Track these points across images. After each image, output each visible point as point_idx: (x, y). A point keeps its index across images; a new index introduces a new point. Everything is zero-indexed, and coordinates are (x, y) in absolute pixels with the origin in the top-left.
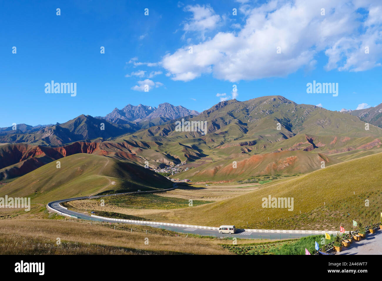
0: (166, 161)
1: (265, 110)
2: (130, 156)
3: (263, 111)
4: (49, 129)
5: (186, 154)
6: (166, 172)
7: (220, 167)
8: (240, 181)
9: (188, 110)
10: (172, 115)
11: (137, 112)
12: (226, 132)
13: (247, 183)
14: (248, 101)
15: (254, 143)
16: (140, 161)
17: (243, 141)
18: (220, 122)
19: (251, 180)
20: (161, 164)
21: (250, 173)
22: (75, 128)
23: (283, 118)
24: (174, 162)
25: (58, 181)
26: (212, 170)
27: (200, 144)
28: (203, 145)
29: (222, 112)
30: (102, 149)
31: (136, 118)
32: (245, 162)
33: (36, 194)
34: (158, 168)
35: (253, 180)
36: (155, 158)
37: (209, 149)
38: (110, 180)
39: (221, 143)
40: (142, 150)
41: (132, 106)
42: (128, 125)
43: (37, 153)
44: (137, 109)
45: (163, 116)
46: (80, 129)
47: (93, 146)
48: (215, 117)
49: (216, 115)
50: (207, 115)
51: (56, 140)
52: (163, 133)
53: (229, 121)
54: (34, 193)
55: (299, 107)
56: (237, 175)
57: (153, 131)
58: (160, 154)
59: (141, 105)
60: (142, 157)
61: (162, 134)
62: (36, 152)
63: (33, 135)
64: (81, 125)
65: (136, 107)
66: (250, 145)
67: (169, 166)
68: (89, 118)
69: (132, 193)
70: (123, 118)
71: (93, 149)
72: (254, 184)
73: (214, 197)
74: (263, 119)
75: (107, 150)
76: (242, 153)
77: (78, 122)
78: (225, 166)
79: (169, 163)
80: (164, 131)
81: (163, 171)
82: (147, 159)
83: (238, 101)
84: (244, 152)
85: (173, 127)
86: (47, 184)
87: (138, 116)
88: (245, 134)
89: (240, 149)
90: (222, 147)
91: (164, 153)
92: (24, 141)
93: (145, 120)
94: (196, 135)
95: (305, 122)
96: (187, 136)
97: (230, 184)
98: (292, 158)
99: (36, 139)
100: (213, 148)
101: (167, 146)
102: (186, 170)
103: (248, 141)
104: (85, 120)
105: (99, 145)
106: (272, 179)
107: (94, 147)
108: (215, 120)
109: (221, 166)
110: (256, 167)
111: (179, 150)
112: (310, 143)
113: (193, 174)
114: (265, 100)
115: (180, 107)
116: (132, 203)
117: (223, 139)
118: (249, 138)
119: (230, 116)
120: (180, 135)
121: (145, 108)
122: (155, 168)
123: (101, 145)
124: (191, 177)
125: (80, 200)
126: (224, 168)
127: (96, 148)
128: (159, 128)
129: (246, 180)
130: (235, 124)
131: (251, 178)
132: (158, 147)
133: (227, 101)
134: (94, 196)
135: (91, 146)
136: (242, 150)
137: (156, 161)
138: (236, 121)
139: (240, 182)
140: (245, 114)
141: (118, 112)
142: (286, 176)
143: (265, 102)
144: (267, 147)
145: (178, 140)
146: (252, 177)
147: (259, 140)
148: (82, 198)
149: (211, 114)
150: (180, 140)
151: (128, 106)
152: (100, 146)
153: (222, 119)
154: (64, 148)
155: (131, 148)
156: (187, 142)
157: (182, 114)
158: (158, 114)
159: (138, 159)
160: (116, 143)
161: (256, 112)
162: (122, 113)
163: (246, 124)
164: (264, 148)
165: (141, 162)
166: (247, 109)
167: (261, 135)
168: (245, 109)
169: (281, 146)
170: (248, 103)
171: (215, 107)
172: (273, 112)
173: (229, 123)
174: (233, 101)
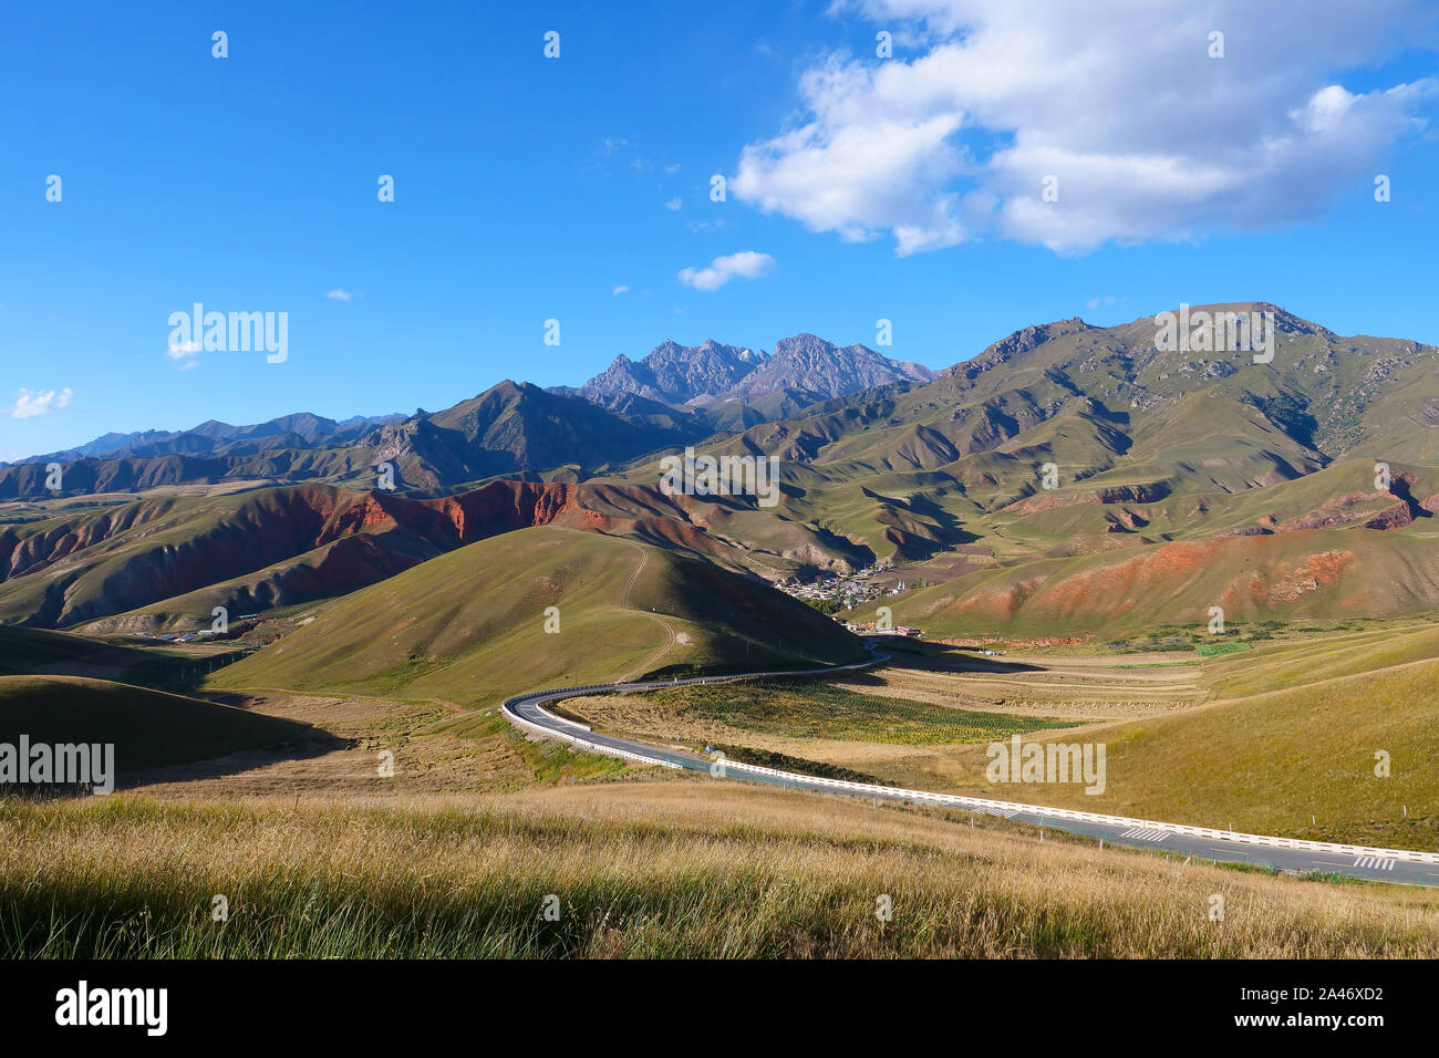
0: (819, 556)
1: (1201, 361)
2: (689, 537)
3: (1192, 365)
4: (396, 433)
5: (893, 531)
6: (822, 597)
7: (1034, 587)
8: (1117, 643)
9: (887, 363)
10: (826, 380)
11: (696, 370)
12: (1045, 448)
13: (1146, 650)
14: (1129, 325)
15: (1160, 492)
16: (724, 555)
17: (1115, 484)
18: (1018, 409)
19: (1164, 641)
20: (801, 566)
21: (1156, 614)
22: (482, 431)
23: (1275, 394)
24: (848, 561)
25: (481, 621)
26: (1003, 595)
27: (942, 492)
28: (953, 496)
29: (1026, 370)
30: (586, 507)
31: (694, 391)
32: (1134, 568)
33: (415, 664)
34: (791, 581)
35: (1173, 638)
36: (780, 543)
37: (977, 512)
38: (668, 628)
39: (1023, 491)
40: (731, 513)
41: (679, 349)
42: (668, 419)
43: (368, 519)
44: (696, 360)
45: (793, 384)
46: (498, 434)
47: (555, 497)
48: (996, 389)
49: (1003, 380)
50: (966, 383)
51: (420, 470)
52: (798, 450)
53: (1055, 406)
54: (407, 662)
55: (1343, 349)
56: (1104, 619)
57: (763, 443)
58: (794, 528)
59: (712, 342)
60: (728, 539)
61: (795, 454)
62: (363, 513)
63: (342, 454)
64: (503, 418)
65: (695, 351)
66: (1140, 501)
67: (833, 575)
68: (530, 391)
69: (753, 676)
70: (645, 392)
71: (556, 507)
72: (1180, 658)
73: (1043, 700)
74: (1191, 396)
75: (605, 512)
76: (1111, 530)
77: (493, 407)
78: (1056, 581)
79: (831, 563)
80: (800, 441)
81: (808, 592)
82: (747, 548)
83: (1090, 327)
84: (1120, 529)
85: (836, 426)
86: (446, 634)
87: (702, 385)
88: (1118, 457)
89: (1100, 516)
90: (1030, 506)
91: (810, 526)
92: (315, 474)
93: (727, 401)
94: (925, 457)
95: (1371, 411)
96: (890, 460)
97: (1081, 652)
98: (1331, 558)
99: (354, 468)
100: (992, 507)
101: (820, 500)
102: (895, 591)
103: (1132, 483)
104: (517, 400)
105: (576, 492)
106: (1249, 640)
107: (559, 500)
108: (998, 402)
109: (1040, 579)
110: (1181, 589)
111: (863, 514)
112: (1395, 499)
113: (932, 608)
115: (859, 351)
116: (769, 713)
117: (1030, 476)
118: (1135, 472)
119: (1059, 386)
120: (864, 458)
121: (725, 354)
122: (780, 581)
123: (583, 492)
124: (922, 619)
125: (593, 695)
126: (1052, 590)
127: (564, 502)
128: (784, 432)
129: (1143, 640)
130: (1079, 418)
131: (1163, 630)
132: (786, 501)
133: (1047, 327)
134: (632, 682)
135: (548, 496)
136: (1111, 518)
137: (780, 554)
138: (1082, 403)
139: (1121, 646)
140: (1118, 378)
141: (628, 371)
142: (1306, 630)
144: (1213, 508)
145: (855, 475)
146: (1166, 626)
147: (1179, 479)
148: (596, 690)
149: (982, 379)
150: (866, 478)
151: (663, 347)
152: (578, 496)
153: (1026, 395)
154: (458, 500)
155: (690, 507)
156: (893, 486)
157: (866, 376)
158: (776, 378)
159: (716, 546)
160: (634, 488)
161: (1163, 369)
162: (641, 372)
163: (1123, 418)
164: (1200, 515)
165: (728, 559)
166: (1128, 356)
167: (1186, 459)
168: (1119, 357)
169: (1269, 506)
170: (1130, 333)
171: (998, 349)
172: (1235, 370)
173: (1054, 413)
174: (1068, 327)
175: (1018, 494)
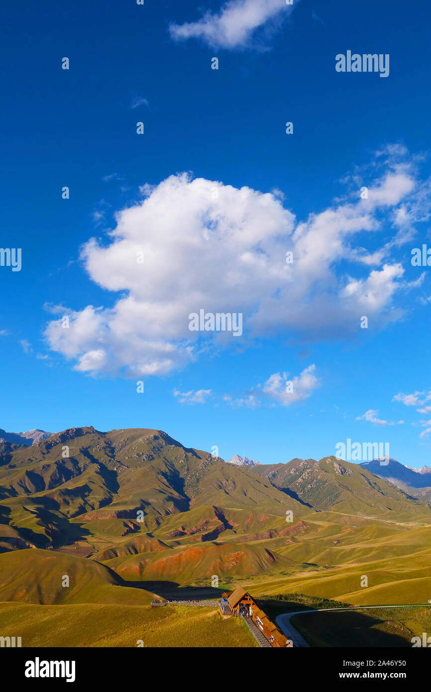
1: (141, 454)
3: (138, 454)
5: (47, 530)
7: (146, 564)
17: (121, 508)
18: (69, 466)
23: (168, 471)
24: (35, 545)
39: (79, 507)
49: (61, 451)
50: (45, 451)
53: (85, 466)
74: (139, 469)
83: (96, 431)
84: (131, 531)
88: (114, 495)
89: (122, 525)
90: (87, 517)
95: (201, 482)
98: (238, 554)
100: (69, 516)
108: (61, 462)
109: (147, 560)
110: (197, 565)
112: (220, 521)
114: (140, 436)
117: (82, 501)
118: (125, 503)
119: (86, 457)
130: (96, 474)
136: (125, 525)
138: (96, 466)
140: (109, 456)
143: (140, 440)
144: (161, 521)
149: (52, 450)
153: (73, 460)
156: (28, 504)
161: (126, 455)
163: (115, 474)
164: (157, 525)
166: (112, 446)
167: (144, 498)
168: (109, 447)
169: (180, 523)
170: (112, 436)
171: (59, 437)
172: (153, 459)
173: (84, 470)
174: (89, 430)
175: (77, 510)
